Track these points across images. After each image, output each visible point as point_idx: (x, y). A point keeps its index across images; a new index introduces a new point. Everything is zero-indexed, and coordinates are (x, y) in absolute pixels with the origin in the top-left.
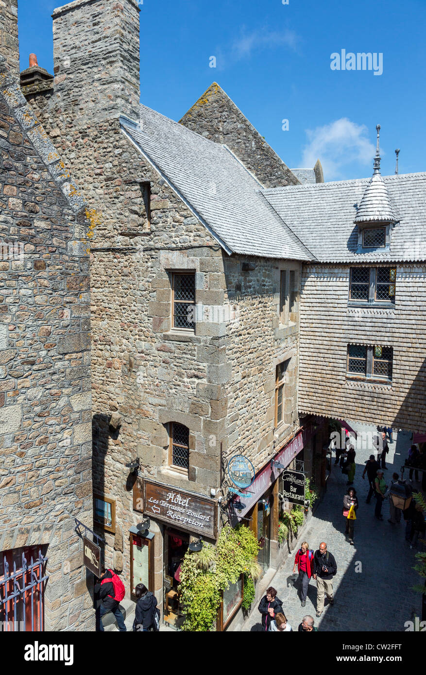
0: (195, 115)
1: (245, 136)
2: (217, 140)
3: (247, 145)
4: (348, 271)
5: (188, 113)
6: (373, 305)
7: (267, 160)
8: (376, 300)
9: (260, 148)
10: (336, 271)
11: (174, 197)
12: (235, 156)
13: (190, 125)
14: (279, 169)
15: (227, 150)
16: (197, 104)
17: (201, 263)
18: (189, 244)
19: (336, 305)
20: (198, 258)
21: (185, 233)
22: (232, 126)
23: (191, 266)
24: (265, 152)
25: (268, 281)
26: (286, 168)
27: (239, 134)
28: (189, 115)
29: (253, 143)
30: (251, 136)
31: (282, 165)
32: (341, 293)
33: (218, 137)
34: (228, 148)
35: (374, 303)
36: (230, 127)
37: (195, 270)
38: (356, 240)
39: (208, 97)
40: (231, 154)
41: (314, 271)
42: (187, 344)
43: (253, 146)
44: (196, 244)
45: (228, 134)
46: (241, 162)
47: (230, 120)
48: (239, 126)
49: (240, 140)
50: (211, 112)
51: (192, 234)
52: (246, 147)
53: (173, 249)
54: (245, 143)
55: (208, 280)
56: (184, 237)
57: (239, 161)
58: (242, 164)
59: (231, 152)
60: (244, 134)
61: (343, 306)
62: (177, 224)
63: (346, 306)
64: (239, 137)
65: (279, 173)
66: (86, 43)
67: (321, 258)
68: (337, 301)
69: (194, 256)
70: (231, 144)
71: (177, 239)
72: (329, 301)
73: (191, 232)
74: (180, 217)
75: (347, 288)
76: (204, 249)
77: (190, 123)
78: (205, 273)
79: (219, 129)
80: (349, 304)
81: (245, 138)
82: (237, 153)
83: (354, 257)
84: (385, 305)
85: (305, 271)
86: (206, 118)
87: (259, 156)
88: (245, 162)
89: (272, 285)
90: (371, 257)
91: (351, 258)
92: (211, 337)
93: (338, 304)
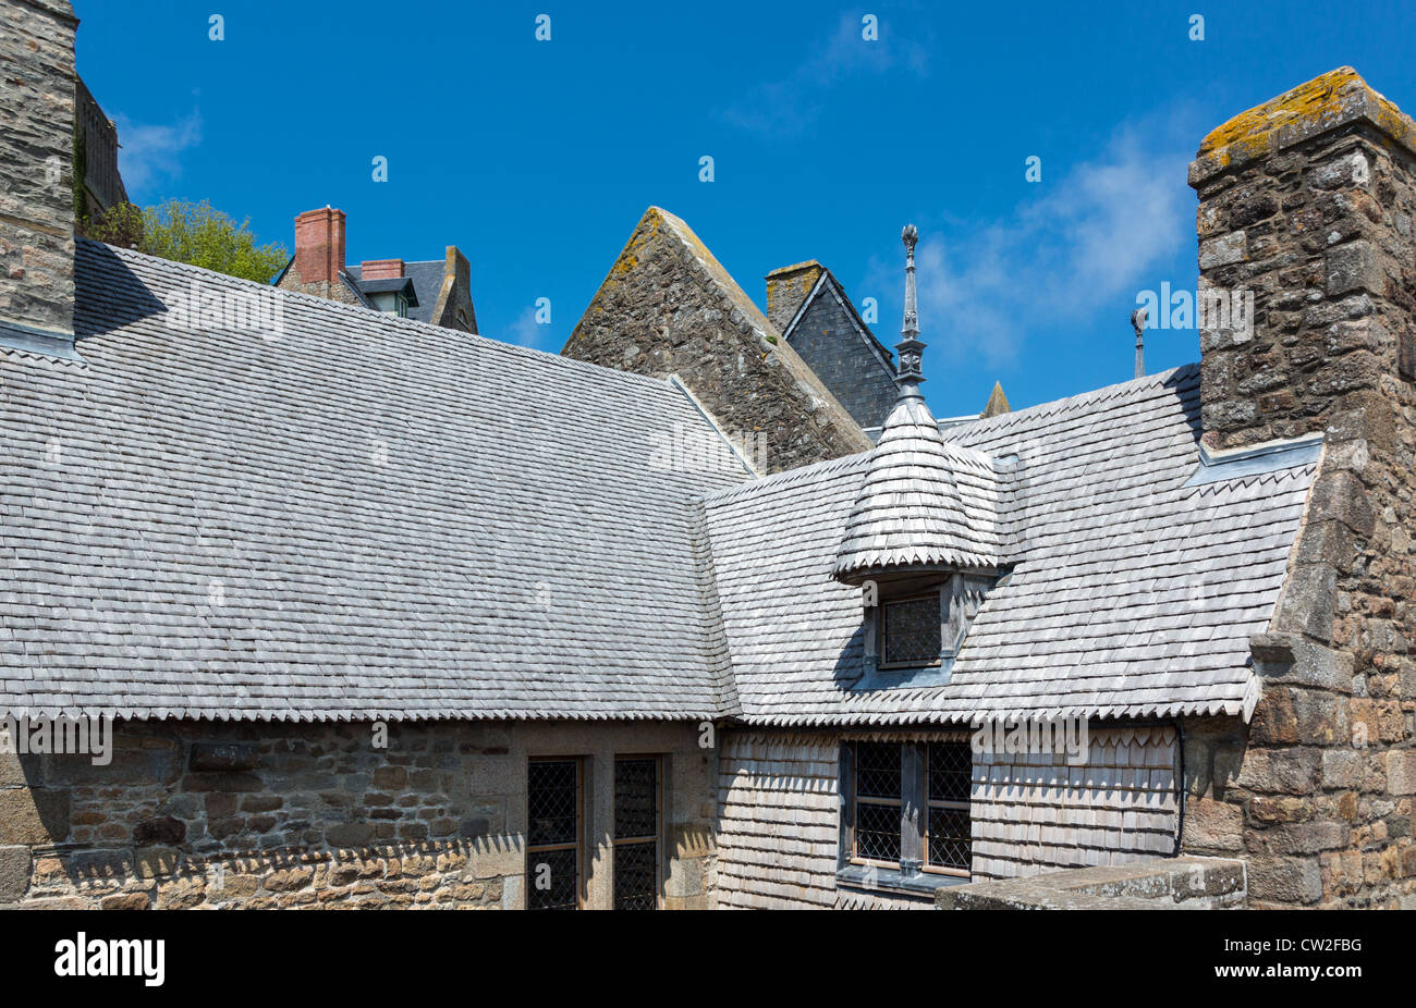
0: (609, 306)
1: (722, 342)
2: (658, 367)
3: (727, 366)
4: (835, 754)
5: (593, 304)
6: (909, 887)
7: (775, 402)
8: (927, 867)
9: (758, 370)
10: (803, 754)
12: (698, 403)
13: (601, 333)
14: (809, 428)
15: (679, 388)
16: (614, 275)
19: (806, 879)
22: (691, 320)
24: (769, 382)
25: (423, 796)
26: (823, 422)
27: (708, 340)
28: (596, 308)
29: (741, 359)
30: (734, 341)
31: (815, 413)
32: (818, 834)
33: (660, 356)
34: (681, 384)
35: (918, 878)
36: (683, 321)
38: (864, 639)
39: (637, 252)
40: (689, 399)
41: (749, 755)
43: (740, 367)
45: (682, 343)
46: (713, 419)
47: (688, 304)
48: (706, 317)
49: (710, 356)
50: (643, 289)
52: (725, 372)
54: (721, 364)
57: (709, 415)
58: (715, 423)
59: (688, 391)
60: (720, 337)
61: (824, 881)
63: (830, 882)
64: (709, 346)
65: (806, 438)
67: (753, 709)
68: (808, 863)
70: (688, 370)
72: (790, 861)
75: (834, 819)
77: (600, 328)
79: (661, 332)
80: (840, 878)
81: (720, 348)
82: (703, 395)
83: (844, 707)
85: (726, 754)
86: (632, 310)
87: (755, 395)
88: (722, 418)
89: (454, 812)
90: (887, 706)
93: (811, 873)
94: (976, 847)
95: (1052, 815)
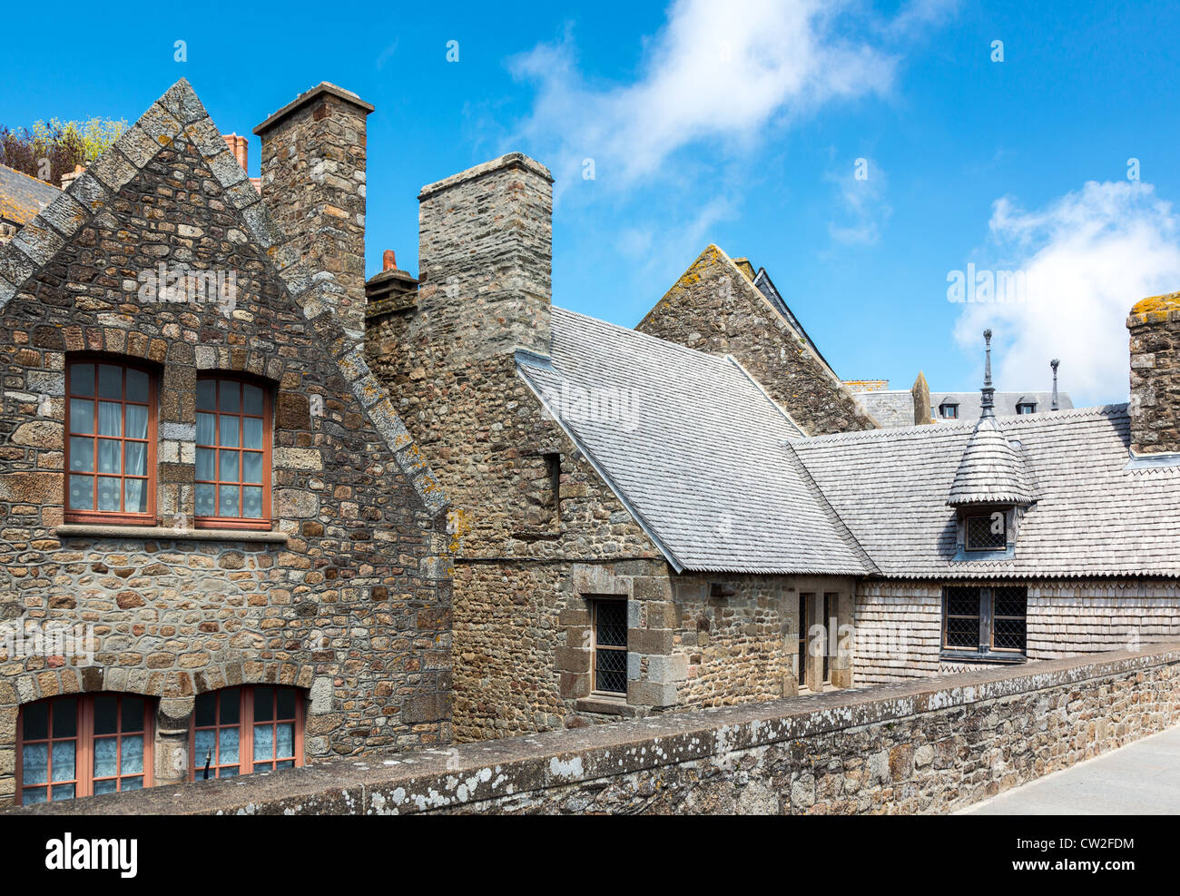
0: (676, 304)
1: (768, 339)
2: (716, 348)
3: (772, 355)
4: (940, 594)
5: (662, 301)
6: (986, 658)
7: (809, 381)
8: (993, 648)
9: (795, 359)
10: (917, 593)
11: (596, 479)
12: (750, 375)
13: (668, 321)
14: (833, 400)
15: (734, 364)
16: (681, 284)
17: (636, 586)
18: (618, 554)
19: (919, 657)
20: (632, 577)
21: (612, 537)
22: (744, 322)
23: (620, 590)
24: (804, 368)
26: (844, 397)
27: (757, 336)
28: (665, 303)
29: (783, 351)
30: (778, 340)
31: (838, 391)
32: (927, 634)
33: (719, 342)
34: (736, 362)
35: (989, 654)
36: (739, 323)
37: (626, 596)
38: (954, 535)
39: (699, 271)
40: (742, 372)
41: (878, 594)
42: (613, 717)
43: (782, 356)
44: (628, 554)
45: (735, 336)
46: (761, 386)
47: (740, 311)
48: (756, 322)
49: (757, 347)
50: (704, 297)
51: (622, 539)
52: (770, 358)
53: (593, 562)
54: (767, 352)
55: (646, 613)
56: (609, 542)
57: (758, 384)
58: (763, 390)
59: (742, 367)
60: (766, 335)
61: (931, 658)
62: (600, 521)
63: (935, 658)
64: (757, 340)
65: (832, 405)
66: (468, 238)
67: (887, 570)
68: (920, 649)
69: (625, 573)
70: (741, 353)
71: (600, 546)
73: (621, 535)
74: (603, 511)
75: (939, 626)
76: (641, 563)
77: (667, 317)
78: (641, 602)
79: (719, 327)
80: (943, 655)
81: (767, 342)
82: (753, 371)
83: (949, 569)
84: (1009, 659)
85: (861, 594)
86: (695, 309)
87: (794, 375)
88: (768, 387)
89: (779, 620)
90: (979, 569)
91: (942, 569)
92: (651, 707)
93: (922, 654)
94: (1028, 636)
95: (1073, 620)
